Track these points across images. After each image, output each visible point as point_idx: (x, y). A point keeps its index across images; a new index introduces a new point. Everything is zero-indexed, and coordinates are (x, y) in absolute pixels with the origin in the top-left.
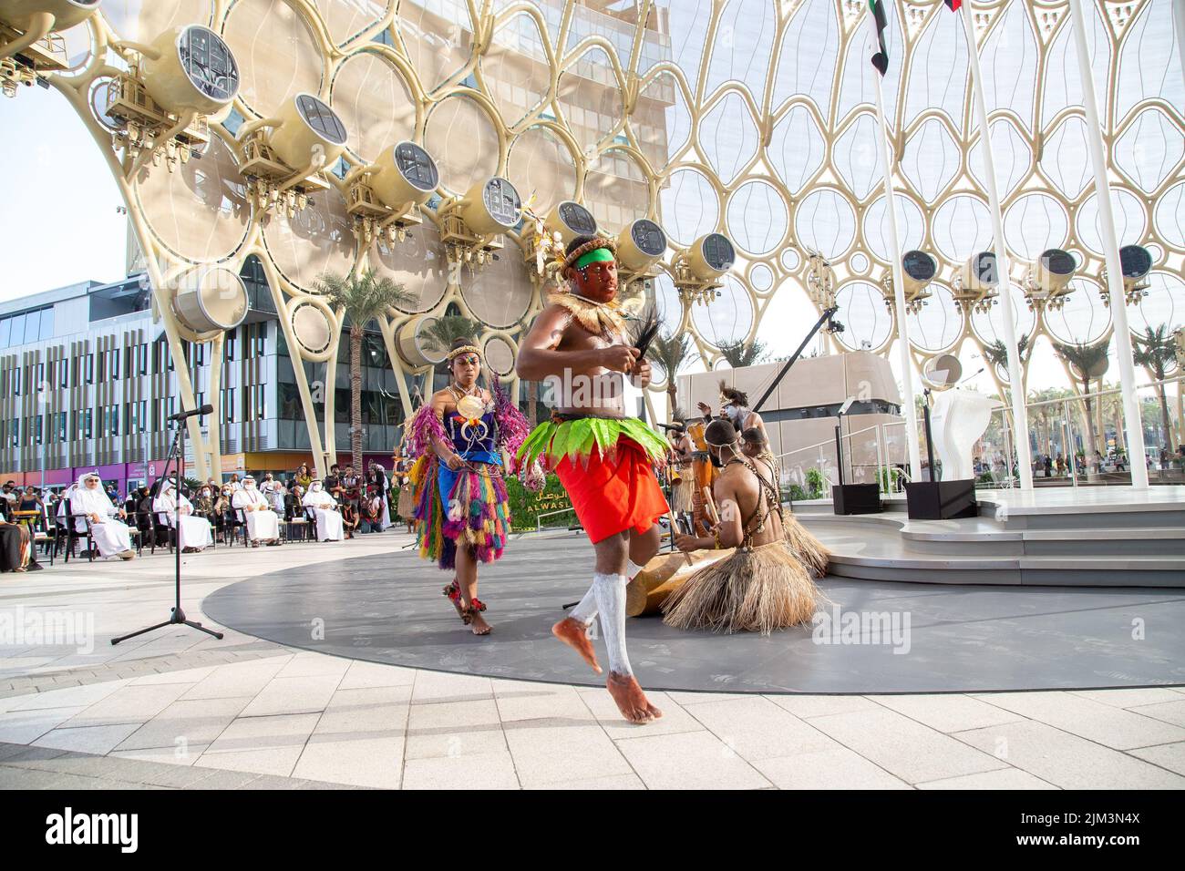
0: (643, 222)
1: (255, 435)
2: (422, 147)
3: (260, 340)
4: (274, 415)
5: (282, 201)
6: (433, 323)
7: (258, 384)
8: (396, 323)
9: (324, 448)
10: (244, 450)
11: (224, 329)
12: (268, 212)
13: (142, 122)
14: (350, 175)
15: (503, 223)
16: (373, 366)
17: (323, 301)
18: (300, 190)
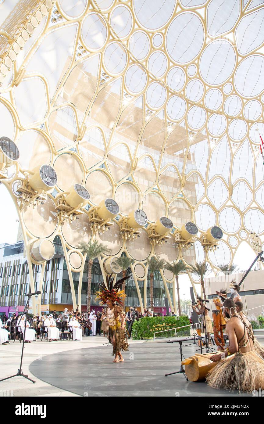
0: (189, 223)
1: (53, 298)
2: (114, 200)
3: (58, 264)
4: (61, 291)
5: (68, 218)
6: (117, 259)
7: (56, 279)
8: (104, 259)
9: (77, 304)
10: (49, 303)
11: (46, 260)
12: (63, 221)
13: (27, 193)
14: (90, 209)
15: (141, 225)
16: (96, 274)
17: (79, 251)
18: (74, 214)
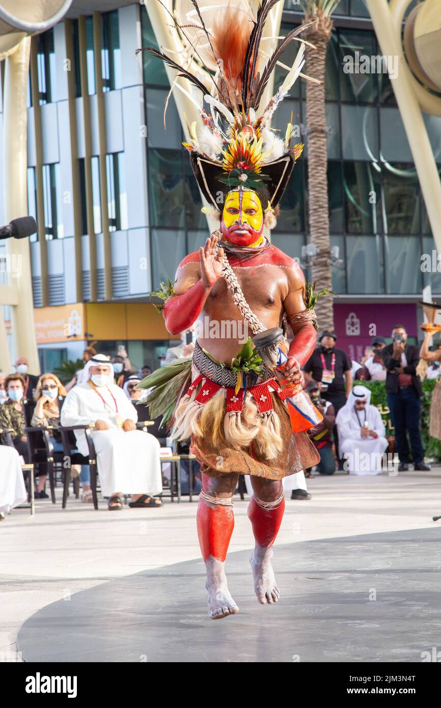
1: (102, 265)
3: (105, 53)
4: (142, 218)
7: (105, 153)
10: (82, 298)
11: (28, 32)
16: (358, 102)
